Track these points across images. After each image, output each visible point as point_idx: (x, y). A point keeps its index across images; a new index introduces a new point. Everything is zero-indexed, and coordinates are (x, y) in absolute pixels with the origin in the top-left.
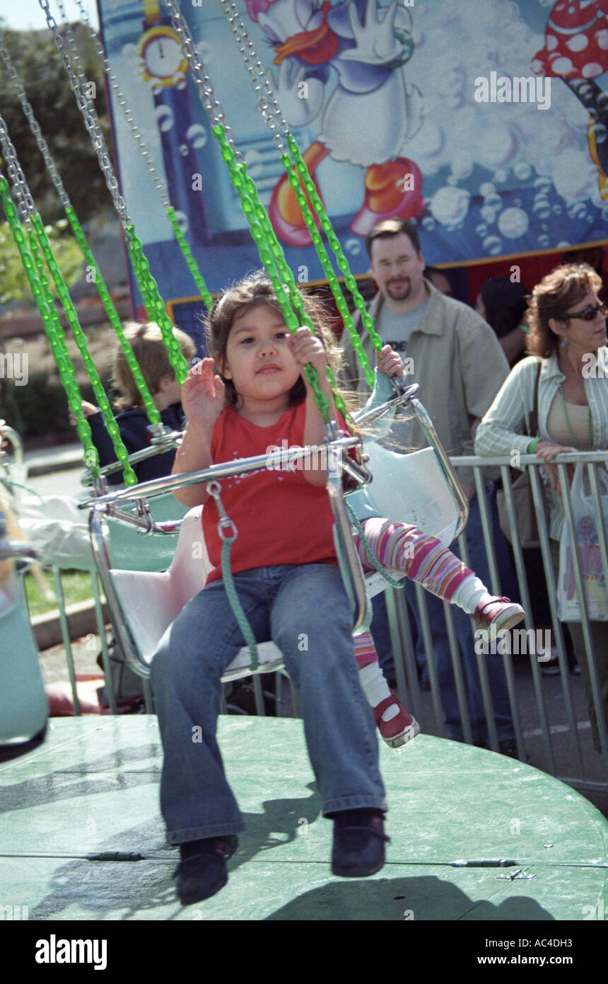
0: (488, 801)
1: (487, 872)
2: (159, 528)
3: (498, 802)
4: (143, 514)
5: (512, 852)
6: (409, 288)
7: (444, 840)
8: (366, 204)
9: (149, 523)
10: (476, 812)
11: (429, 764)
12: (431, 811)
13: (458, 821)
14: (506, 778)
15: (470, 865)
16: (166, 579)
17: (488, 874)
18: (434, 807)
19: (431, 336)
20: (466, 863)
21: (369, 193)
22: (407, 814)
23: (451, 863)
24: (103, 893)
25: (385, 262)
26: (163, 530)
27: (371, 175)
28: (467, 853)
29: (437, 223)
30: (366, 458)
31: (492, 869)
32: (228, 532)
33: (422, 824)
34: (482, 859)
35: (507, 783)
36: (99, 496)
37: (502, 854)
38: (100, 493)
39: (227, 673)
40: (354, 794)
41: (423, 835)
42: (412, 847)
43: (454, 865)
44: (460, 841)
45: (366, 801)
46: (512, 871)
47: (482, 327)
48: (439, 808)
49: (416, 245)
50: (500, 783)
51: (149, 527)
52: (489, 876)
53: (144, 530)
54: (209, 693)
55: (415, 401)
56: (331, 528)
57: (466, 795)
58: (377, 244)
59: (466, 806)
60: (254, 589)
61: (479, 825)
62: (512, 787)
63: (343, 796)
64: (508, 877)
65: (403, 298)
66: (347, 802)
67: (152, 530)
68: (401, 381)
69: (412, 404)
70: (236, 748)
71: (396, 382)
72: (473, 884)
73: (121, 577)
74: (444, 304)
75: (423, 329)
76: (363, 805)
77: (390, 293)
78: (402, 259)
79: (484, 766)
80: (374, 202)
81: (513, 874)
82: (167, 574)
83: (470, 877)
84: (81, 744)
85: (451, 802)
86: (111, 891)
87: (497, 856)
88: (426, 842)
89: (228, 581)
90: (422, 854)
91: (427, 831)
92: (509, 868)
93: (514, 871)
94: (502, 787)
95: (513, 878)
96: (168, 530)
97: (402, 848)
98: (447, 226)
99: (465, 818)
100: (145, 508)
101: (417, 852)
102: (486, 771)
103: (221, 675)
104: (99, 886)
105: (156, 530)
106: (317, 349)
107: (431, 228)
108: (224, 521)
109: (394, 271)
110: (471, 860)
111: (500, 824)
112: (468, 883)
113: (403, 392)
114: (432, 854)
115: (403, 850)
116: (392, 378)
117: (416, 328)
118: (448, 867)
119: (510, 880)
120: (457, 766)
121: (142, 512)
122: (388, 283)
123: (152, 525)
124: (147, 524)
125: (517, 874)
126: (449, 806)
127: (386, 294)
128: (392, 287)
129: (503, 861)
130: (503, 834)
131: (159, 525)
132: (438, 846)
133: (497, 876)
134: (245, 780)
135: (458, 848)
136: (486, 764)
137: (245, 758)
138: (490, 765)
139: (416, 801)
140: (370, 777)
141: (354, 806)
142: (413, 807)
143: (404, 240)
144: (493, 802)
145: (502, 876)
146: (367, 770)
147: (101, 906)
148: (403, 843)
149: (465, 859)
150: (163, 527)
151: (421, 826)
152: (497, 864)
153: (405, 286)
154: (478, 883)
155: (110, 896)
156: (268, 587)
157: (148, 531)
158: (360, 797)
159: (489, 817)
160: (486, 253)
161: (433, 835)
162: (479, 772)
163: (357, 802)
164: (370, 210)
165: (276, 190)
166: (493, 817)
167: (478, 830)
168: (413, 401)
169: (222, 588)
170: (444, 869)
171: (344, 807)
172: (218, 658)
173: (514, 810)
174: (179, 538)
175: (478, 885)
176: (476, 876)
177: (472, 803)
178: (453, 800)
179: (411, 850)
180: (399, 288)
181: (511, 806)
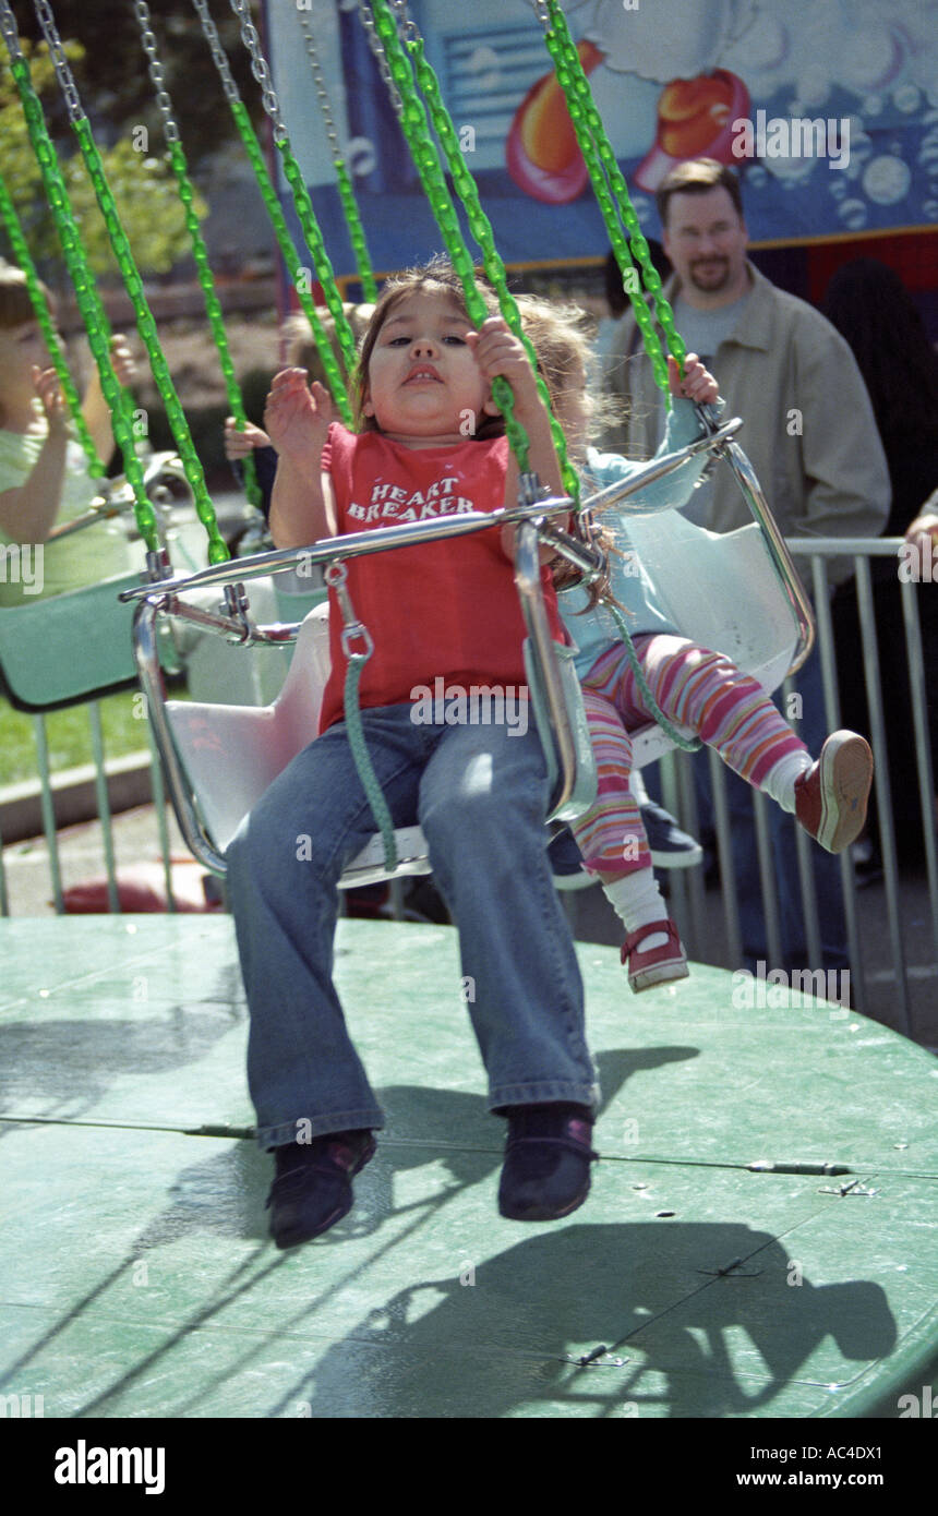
0: (808, 1073)
1: (806, 1182)
2: (264, 635)
3: (824, 1075)
4: (236, 612)
5: (844, 1153)
6: (727, 274)
7: (738, 1130)
8: (659, 143)
9: (246, 627)
10: (789, 1090)
11: (718, 1012)
12: (718, 1084)
13: (760, 1102)
14: (838, 1039)
15: (779, 1170)
16: (266, 718)
17: (804, 1186)
18: (724, 1079)
19: (752, 350)
20: (771, 1166)
21: (663, 125)
22: (679, 1087)
23: (747, 1165)
24: (205, 1185)
25: (691, 231)
26: (269, 638)
27: (670, 97)
28: (772, 1150)
29: (769, 176)
30: (596, 532)
31: (812, 1177)
32: (357, 645)
33: (704, 1104)
34: (797, 1162)
35: (839, 1047)
36: (154, 581)
37: (830, 1156)
38: (156, 576)
39: (345, 875)
40: (543, 1078)
41: (704, 1121)
42: (687, 1137)
43: (752, 1170)
44: (762, 1132)
45: (562, 1090)
46: (843, 1182)
47: (832, 339)
48: (732, 1081)
49: (738, 205)
50: (828, 1046)
51: (245, 632)
52: (806, 1189)
53: (237, 638)
54: (319, 905)
55: (734, 447)
56: (520, 646)
57: (774, 1062)
58: (678, 203)
59: (774, 1080)
60: (402, 740)
61: (793, 1110)
62: (846, 1054)
63: (527, 1080)
64: (837, 1191)
65: (712, 288)
66: (533, 1091)
67: (249, 637)
68: (713, 412)
69: (728, 452)
70: (417, 974)
71: (706, 413)
72: (782, 1199)
73: (184, 713)
74: (775, 301)
75: (740, 339)
76: (557, 1097)
77: (694, 279)
78: (719, 227)
79: (803, 1020)
80: (670, 140)
81: (844, 1186)
82: (271, 709)
83: (778, 1187)
84: (175, 956)
85: (750, 1073)
86: (217, 1182)
87: (820, 1158)
88: (711, 1132)
89: (353, 724)
90: (703, 1150)
91: (710, 1115)
92: (838, 1177)
93: (847, 1181)
94: (831, 1053)
95: (844, 1193)
96: (275, 637)
97: (674, 1139)
98: (784, 180)
99: (771, 1098)
100: (240, 601)
101: (696, 1147)
102: (808, 1028)
103: (338, 878)
104: (199, 1174)
105: (256, 638)
106: (517, 355)
107: (759, 183)
108: (353, 628)
109: (706, 246)
110: (779, 1163)
111: (826, 1110)
112: (772, 1197)
113: (715, 429)
114: (718, 1150)
115: (674, 1142)
116: (699, 407)
117: (728, 336)
118: (743, 1171)
119: (839, 1196)
120: (763, 1017)
121: (235, 607)
122: (693, 263)
123: (250, 631)
124: (243, 629)
125: (849, 1189)
126: (746, 1078)
127: (686, 281)
128: (700, 272)
129: (830, 1166)
130: (830, 1124)
131: (262, 628)
132: (729, 1139)
133: (820, 1189)
134: (429, 1024)
135: (758, 1144)
136: (807, 1016)
137: (431, 990)
138: (812, 1018)
139: (695, 1069)
140: (569, 1051)
141: (543, 1098)
142: (691, 1077)
143: (722, 197)
144: (817, 1075)
145: (828, 1189)
146: (563, 1040)
147: (202, 1206)
148: (674, 1131)
149: (770, 1159)
150: (267, 632)
151: (702, 1107)
152: (820, 1171)
153: (719, 270)
154: (789, 1197)
155: (215, 1190)
156: (425, 738)
157: (243, 639)
158: (554, 1084)
159: (809, 1098)
160: (841, 225)
161: (721, 1123)
162: (795, 1028)
163: (550, 1092)
164: (665, 151)
165: (519, 113)
166: (816, 1098)
167: (793, 1116)
168: (729, 446)
169: (343, 737)
170: (736, 1174)
171: (527, 1099)
172: (334, 851)
173: (849, 1089)
174: (296, 651)
175: (790, 1202)
176: (786, 1188)
177: (784, 1075)
178: (753, 1069)
179: (686, 1143)
180: (710, 273)
181: (845, 1083)
